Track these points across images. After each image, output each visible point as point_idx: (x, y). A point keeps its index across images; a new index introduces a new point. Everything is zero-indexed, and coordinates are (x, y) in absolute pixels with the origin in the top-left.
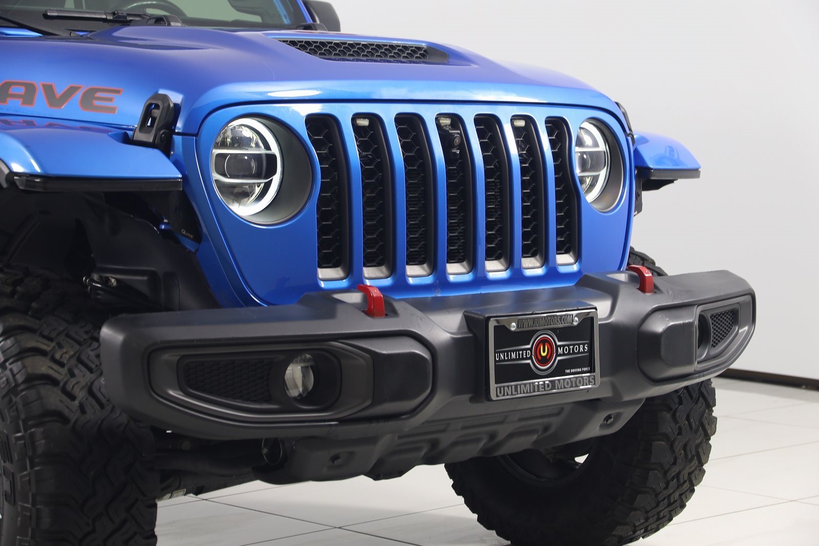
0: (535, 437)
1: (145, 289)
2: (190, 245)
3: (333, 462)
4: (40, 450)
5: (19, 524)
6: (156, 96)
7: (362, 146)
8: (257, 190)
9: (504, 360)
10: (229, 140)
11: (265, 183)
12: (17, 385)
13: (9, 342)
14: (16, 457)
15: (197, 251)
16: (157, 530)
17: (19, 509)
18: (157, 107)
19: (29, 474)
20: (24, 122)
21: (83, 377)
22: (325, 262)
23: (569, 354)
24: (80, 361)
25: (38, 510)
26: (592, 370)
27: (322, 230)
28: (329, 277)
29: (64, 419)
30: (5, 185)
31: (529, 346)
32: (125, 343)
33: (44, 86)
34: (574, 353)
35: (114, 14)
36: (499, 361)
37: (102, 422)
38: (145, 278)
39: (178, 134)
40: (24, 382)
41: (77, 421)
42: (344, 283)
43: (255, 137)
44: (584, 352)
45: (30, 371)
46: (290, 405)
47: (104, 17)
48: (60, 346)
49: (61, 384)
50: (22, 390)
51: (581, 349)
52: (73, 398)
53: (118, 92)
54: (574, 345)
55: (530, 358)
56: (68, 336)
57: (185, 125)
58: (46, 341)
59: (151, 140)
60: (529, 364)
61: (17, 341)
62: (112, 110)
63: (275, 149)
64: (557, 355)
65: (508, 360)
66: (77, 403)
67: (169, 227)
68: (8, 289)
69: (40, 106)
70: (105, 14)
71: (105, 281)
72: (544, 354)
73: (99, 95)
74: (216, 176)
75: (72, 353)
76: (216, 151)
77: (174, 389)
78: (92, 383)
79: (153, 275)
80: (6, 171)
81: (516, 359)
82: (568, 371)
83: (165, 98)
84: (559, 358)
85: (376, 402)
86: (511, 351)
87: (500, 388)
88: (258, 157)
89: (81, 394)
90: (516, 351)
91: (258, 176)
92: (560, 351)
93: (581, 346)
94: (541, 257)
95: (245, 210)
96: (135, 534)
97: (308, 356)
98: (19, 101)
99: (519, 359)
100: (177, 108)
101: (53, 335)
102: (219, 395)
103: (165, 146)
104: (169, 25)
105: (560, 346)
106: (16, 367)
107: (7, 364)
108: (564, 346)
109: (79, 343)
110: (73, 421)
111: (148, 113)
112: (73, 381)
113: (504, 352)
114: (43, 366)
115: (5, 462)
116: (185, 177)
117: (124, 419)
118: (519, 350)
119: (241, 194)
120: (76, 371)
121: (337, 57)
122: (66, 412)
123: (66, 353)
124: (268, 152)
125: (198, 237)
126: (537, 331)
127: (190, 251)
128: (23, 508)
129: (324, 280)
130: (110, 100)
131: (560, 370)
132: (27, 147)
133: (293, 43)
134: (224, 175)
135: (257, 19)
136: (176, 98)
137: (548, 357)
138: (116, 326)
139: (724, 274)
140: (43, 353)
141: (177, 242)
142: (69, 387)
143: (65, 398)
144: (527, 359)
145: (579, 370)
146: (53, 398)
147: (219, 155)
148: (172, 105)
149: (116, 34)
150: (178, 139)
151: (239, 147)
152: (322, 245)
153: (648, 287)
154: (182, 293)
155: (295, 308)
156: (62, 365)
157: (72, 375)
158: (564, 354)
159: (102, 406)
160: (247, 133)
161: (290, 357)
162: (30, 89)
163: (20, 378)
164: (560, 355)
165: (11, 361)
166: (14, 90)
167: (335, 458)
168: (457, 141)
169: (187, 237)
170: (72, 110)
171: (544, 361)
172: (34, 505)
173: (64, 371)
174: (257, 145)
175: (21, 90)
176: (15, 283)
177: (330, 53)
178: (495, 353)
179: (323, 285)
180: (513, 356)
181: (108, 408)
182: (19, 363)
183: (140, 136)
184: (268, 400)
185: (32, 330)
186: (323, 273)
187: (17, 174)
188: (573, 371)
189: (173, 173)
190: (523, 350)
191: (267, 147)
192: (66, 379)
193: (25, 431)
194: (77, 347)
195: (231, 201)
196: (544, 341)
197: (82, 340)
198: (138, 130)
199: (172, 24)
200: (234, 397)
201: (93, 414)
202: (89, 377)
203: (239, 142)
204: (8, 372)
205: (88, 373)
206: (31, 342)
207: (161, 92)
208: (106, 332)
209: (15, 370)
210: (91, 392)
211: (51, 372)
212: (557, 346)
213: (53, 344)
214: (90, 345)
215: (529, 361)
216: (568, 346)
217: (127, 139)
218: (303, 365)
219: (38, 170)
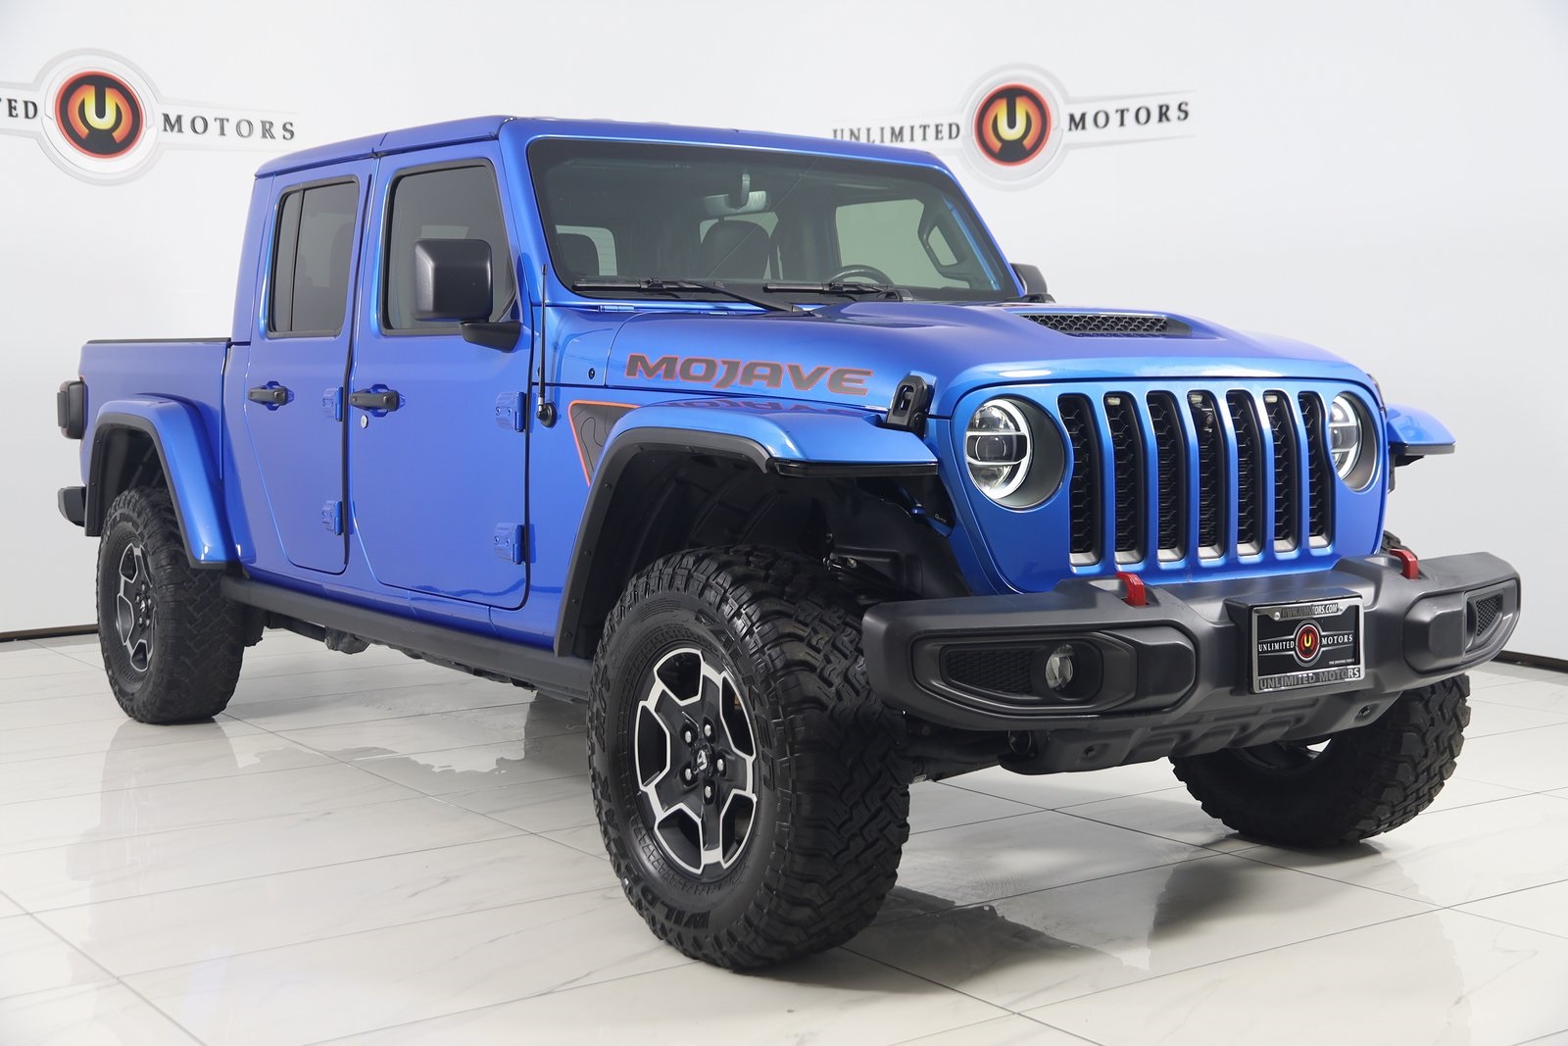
0: (1287, 729)
1: (886, 572)
2: (941, 529)
3: (1087, 753)
4: (799, 737)
5: (778, 809)
6: (909, 378)
7: (1114, 426)
8: (1006, 471)
9: (1268, 652)
10: (978, 421)
11: (1014, 465)
12: (776, 671)
13: (767, 627)
14: (775, 742)
15: (949, 535)
16: (909, 820)
17: (779, 794)
18: (910, 389)
19: (788, 761)
20: (770, 404)
21: (839, 664)
22: (1078, 546)
23: (1333, 644)
24: (834, 646)
25: (798, 796)
26: (1357, 662)
27: (1074, 514)
28: (1080, 561)
29: (822, 706)
30: (765, 471)
31: (1292, 637)
32: (889, 633)
33: (790, 367)
34: (1338, 643)
35: (830, 285)
36: (1263, 652)
37: (858, 709)
38: (888, 560)
39: (932, 416)
40: (782, 668)
41: (834, 707)
42: (1096, 569)
43: (1005, 418)
44: (1349, 643)
45: (789, 657)
46: (1050, 697)
47: (821, 288)
48: (816, 632)
49: (818, 670)
50: (781, 676)
51: (1346, 640)
52: (830, 685)
53: (868, 373)
54: (1338, 635)
55: (1294, 649)
56: (822, 621)
57: (939, 408)
58: (802, 627)
59: (905, 424)
60: (1292, 655)
61: (774, 627)
62: (863, 391)
63: (1024, 430)
64: (1322, 646)
65: (1271, 651)
66: (833, 689)
67: (921, 512)
68: (762, 573)
69: (786, 388)
70: (822, 285)
71: (845, 562)
72: (1307, 645)
73: (847, 376)
74: (969, 459)
75: (827, 639)
76: (969, 434)
77: (936, 679)
78: (847, 670)
79: (895, 557)
80: (767, 457)
81: (1279, 651)
82: (1332, 663)
83: (918, 380)
84: (1323, 649)
85: (1140, 695)
86: (1274, 642)
87: (1263, 680)
88: (1008, 439)
89: (837, 681)
90: (1279, 641)
91: (1008, 458)
92: (1324, 642)
93: (1346, 636)
94: (1293, 538)
95: (997, 492)
96: (890, 822)
97: (1068, 646)
98: (765, 382)
99: (1283, 650)
100: (931, 391)
101: (808, 620)
102: (980, 686)
103: (919, 429)
104: (901, 300)
105: (1324, 637)
106: (774, 653)
107: (766, 649)
108: (1328, 636)
109: (833, 629)
110: (831, 707)
111: (900, 397)
112: (830, 667)
113: (1267, 643)
114: (801, 652)
115: (763, 747)
116: (940, 462)
117: (878, 707)
118: (1282, 641)
119: (990, 476)
120: (832, 658)
121: (1079, 332)
122: (824, 698)
123: (822, 639)
124: (1018, 433)
125: (951, 522)
126: (1300, 621)
127: (941, 536)
128: (784, 794)
129: (1076, 565)
130: (860, 381)
131: (1323, 662)
132: (787, 432)
133: (1034, 318)
134: (975, 458)
135: (964, 285)
136: (929, 379)
137: (1312, 648)
138: (876, 614)
139: (1484, 557)
140: (800, 639)
141: (929, 526)
142: (826, 674)
143: (822, 685)
144: (1291, 650)
145: (1343, 661)
146: (811, 685)
147: (971, 437)
148: (925, 387)
149: (844, 311)
150: (932, 422)
151: (988, 429)
152: (1074, 528)
153: (1412, 572)
154: (925, 578)
155: (1051, 596)
156: (818, 651)
157: (829, 661)
158: (1328, 645)
159: (857, 693)
160: (996, 414)
161: (1052, 648)
162: (776, 370)
163: (779, 664)
164: (1325, 646)
165: (769, 646)
166: (758, 371)
167: (1090, 749)
168: (1210, 419)
169: (940, 521)
170: (821, 391)
171: (1307, 652)
172: (794, 791)
173: (820, 657)
174: (1006, 426)
175: (767, 371)
176: (768, 567)
177: (1071, 327)
178: (1259, 643)
179: (1075, 570)
180: (1277, 647)
181: (864, 694)
182: (778, 649)
183: (893, 420)
184: (1029, 693)
185: (789, 616)
186: (1075, 558)
187: (777, 459)
188: (1337, 662)
189: (929, 457)
190: (1286, 641)
191: (1018, 429)
192: (821, 666)
193: (785, 717)
194: (831, 633)
195: (982, 485)
196: (1308, 632)
197: (835, 625)
198: (891, 412)
199: (904, 298)
200: (995, 687)
201: (850, 701)
202: (845, 663)
203: (989, 423)
204: (766, 657)
205: (843, 660)
206: (788, 627)
207: (914, 373)
208: (867, 619)
209: (774, 656)
210: (846, 679)
211: (809, 658)
212: (1321, 637)
213: (809, 630)
214: (843, 631)
215: (1293, 653)
216: (1333, 636)
217: (879, 422)
218: (1062, 655)
219: (796, 454)
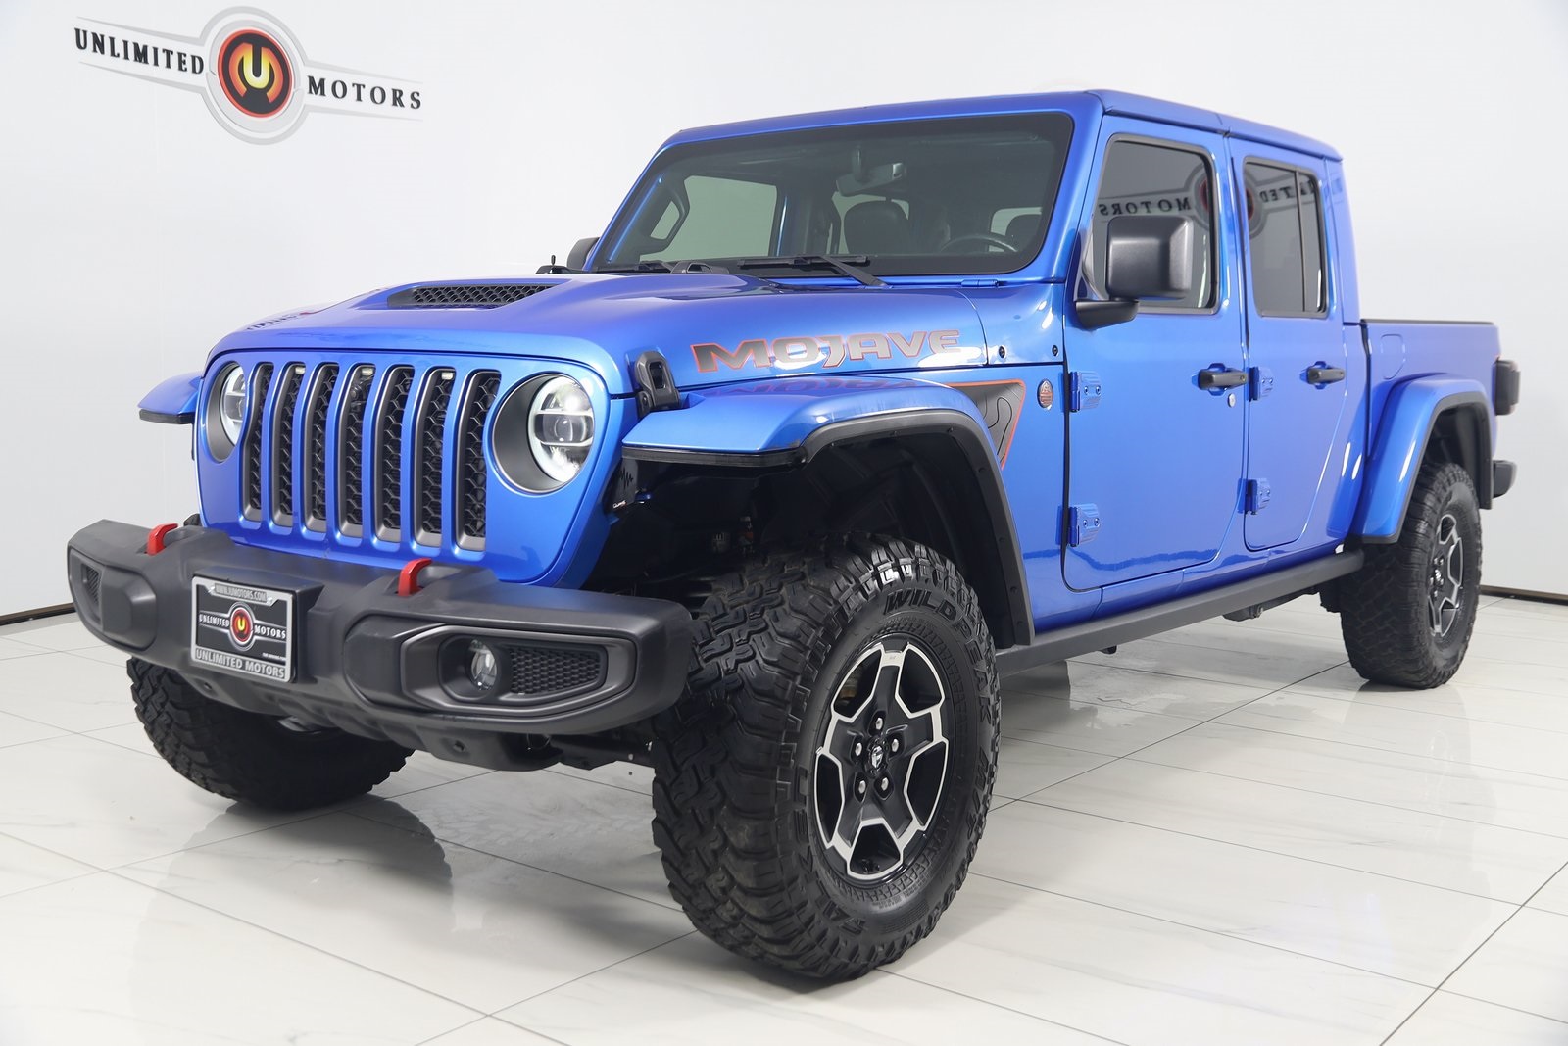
9: (205, 623)
23: (265, 636)
31: (227, 615)
34: (270, 637)
36: (201, 622)
44: (279, 639)
51: (275, 634)
54: (269, 627)
55: (228, 628)
60: (227, 634)
64: (254, 634)
65: (208, 624)
72: (241, 629)
81: (215, 626)
82: (265, 655)
86: (214, 616)
87: (199, 648)
90: (216, 616)
92: (257, 629)
93: (276, 630)
99: (218, 626)
105: (257, 625)
108: (261, 626)
113: (205, 614)
118: (220, 617)
131: (256, 652)
137: (245, 633)
144: (225, 628)
145: (271, 657)
158: (260, 635)
164: (256, 634)
171: (241, 636)
178: (197, 611)
180: (214, 622)
190: (223, 618)
196: (241, 615)
212: (254, 624)
215: (227, 631)
216: (266, 627)
